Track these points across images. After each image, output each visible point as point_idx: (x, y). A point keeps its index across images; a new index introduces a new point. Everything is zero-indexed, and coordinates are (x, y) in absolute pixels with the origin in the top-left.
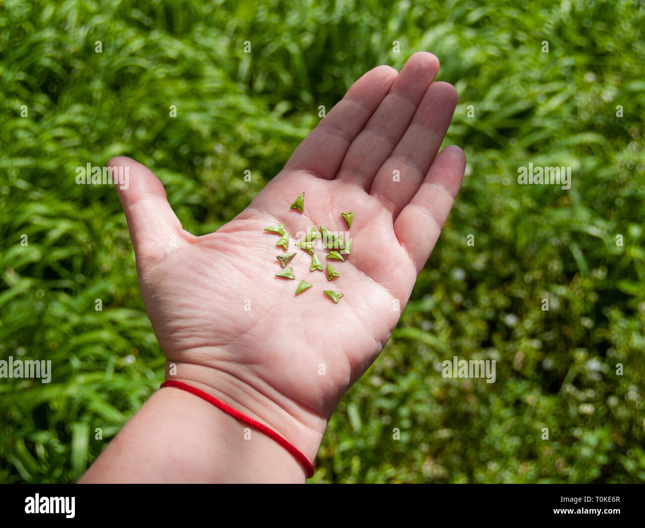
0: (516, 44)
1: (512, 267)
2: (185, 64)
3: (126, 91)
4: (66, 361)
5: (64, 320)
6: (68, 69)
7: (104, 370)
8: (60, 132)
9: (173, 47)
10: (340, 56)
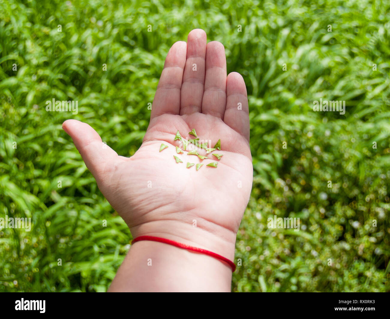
0: (352, 55)
1: (356, 192)
2: (155, 68)
3: (120, 84)
4: (90, 248)
5: (88, 222)
6: (86, 71)
7: (113, 254)
8: (83, 109)
9: (148, 58)
10: (246, 63)
